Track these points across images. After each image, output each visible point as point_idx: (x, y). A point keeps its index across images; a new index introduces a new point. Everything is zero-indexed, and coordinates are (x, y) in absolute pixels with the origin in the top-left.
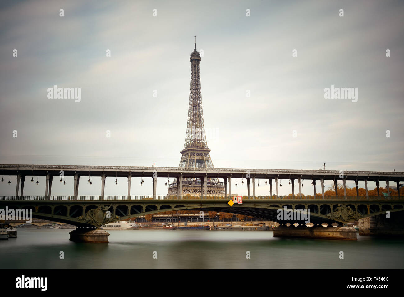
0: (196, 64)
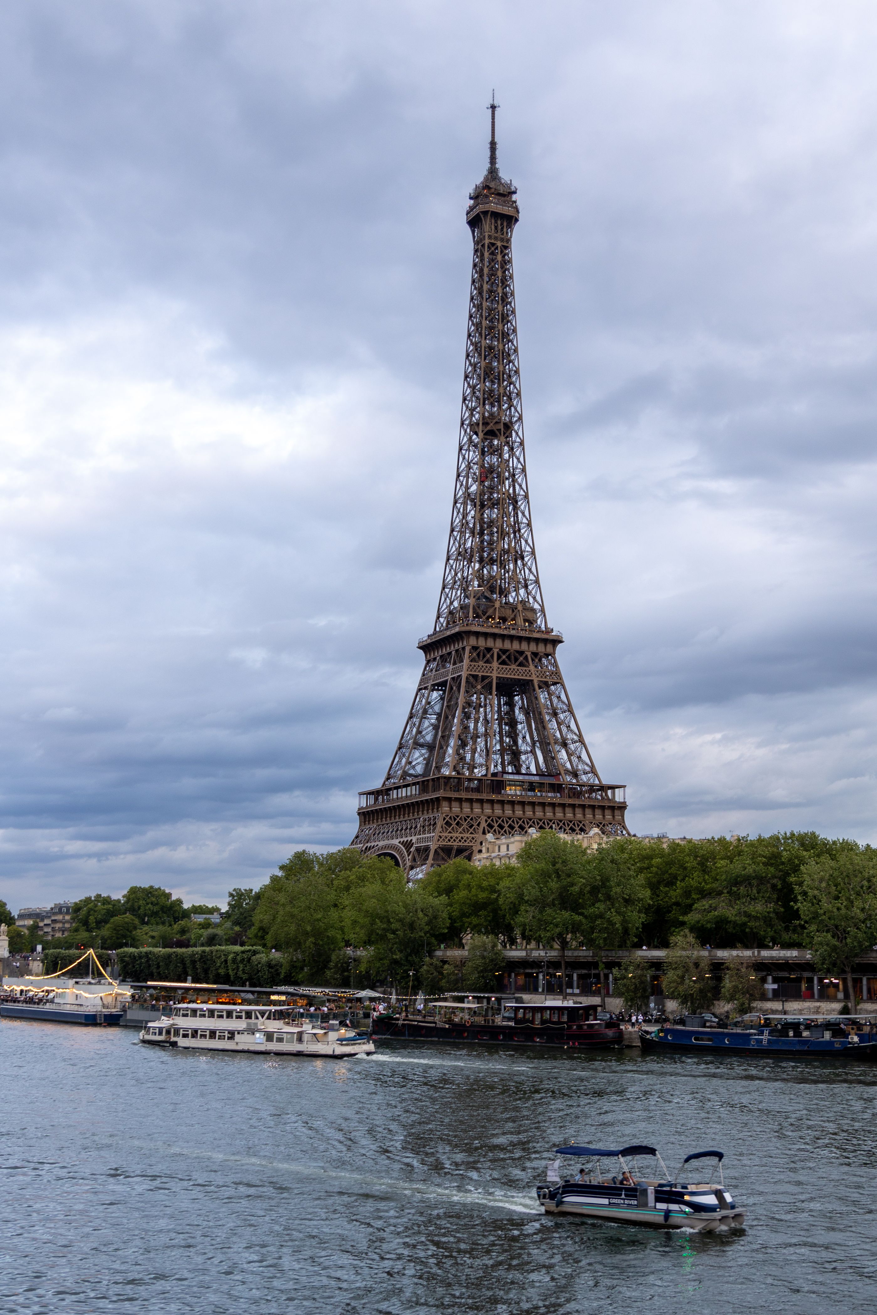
0: (496, 238)
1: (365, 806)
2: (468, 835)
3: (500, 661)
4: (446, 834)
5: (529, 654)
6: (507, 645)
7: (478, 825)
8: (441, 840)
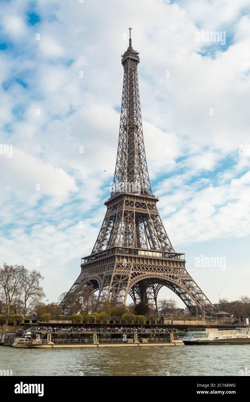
1: (84, 263)
2: (126, 271)
3: (136, 206)
4: (118, 270)
5: (147, 204)
6: (138, 201)
7: (130, 267)
8: (116, 272)
